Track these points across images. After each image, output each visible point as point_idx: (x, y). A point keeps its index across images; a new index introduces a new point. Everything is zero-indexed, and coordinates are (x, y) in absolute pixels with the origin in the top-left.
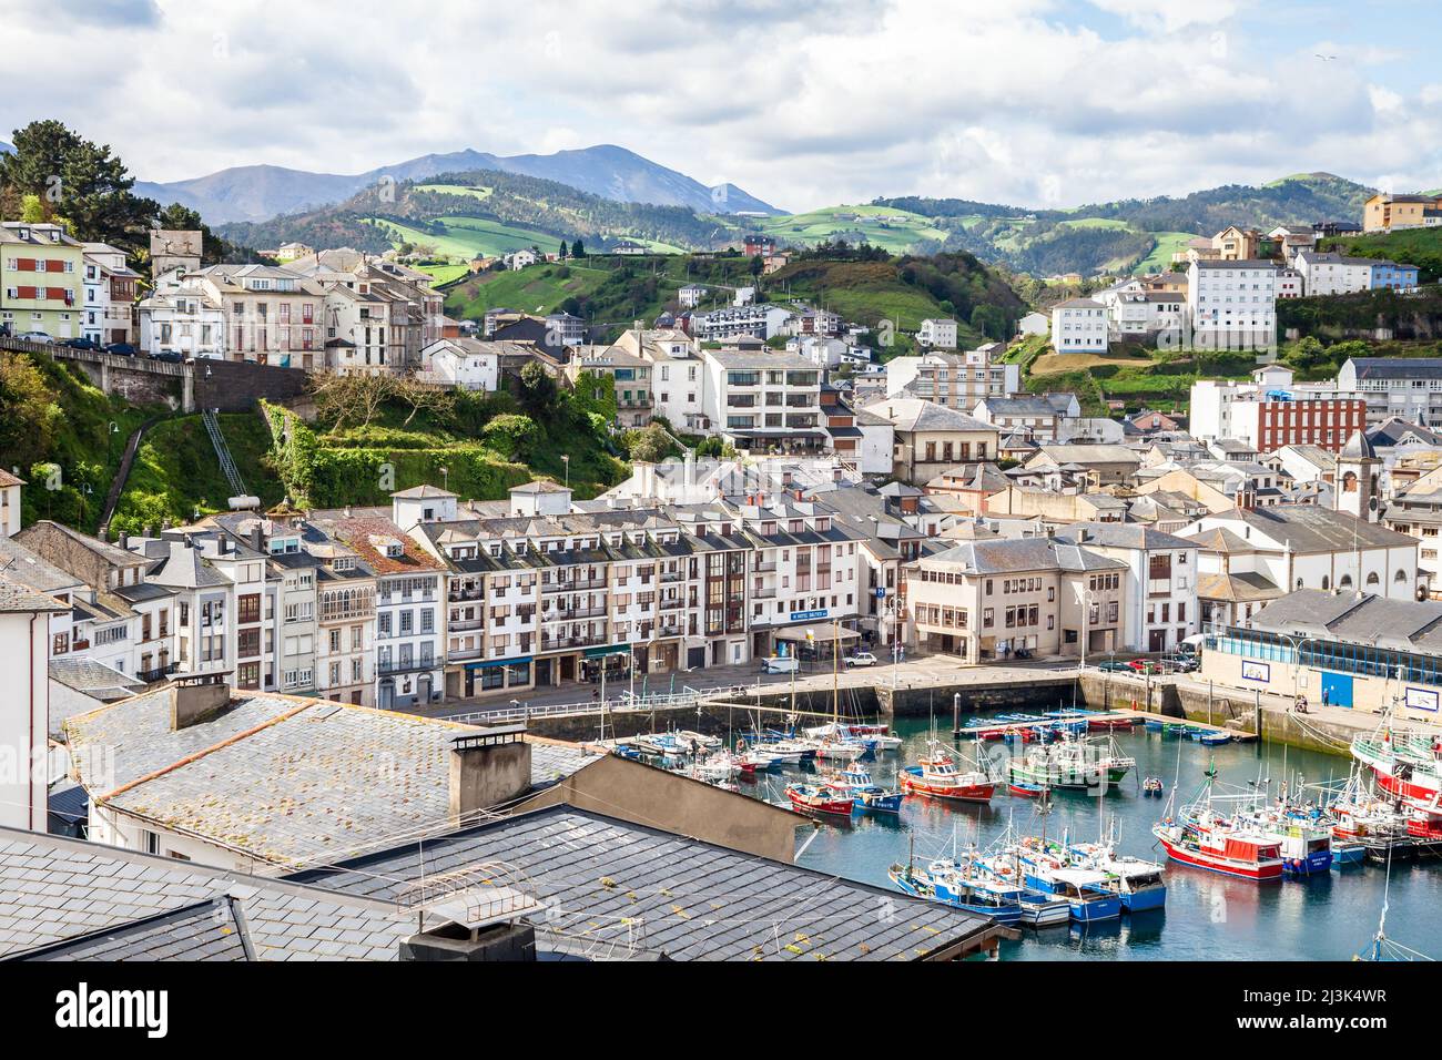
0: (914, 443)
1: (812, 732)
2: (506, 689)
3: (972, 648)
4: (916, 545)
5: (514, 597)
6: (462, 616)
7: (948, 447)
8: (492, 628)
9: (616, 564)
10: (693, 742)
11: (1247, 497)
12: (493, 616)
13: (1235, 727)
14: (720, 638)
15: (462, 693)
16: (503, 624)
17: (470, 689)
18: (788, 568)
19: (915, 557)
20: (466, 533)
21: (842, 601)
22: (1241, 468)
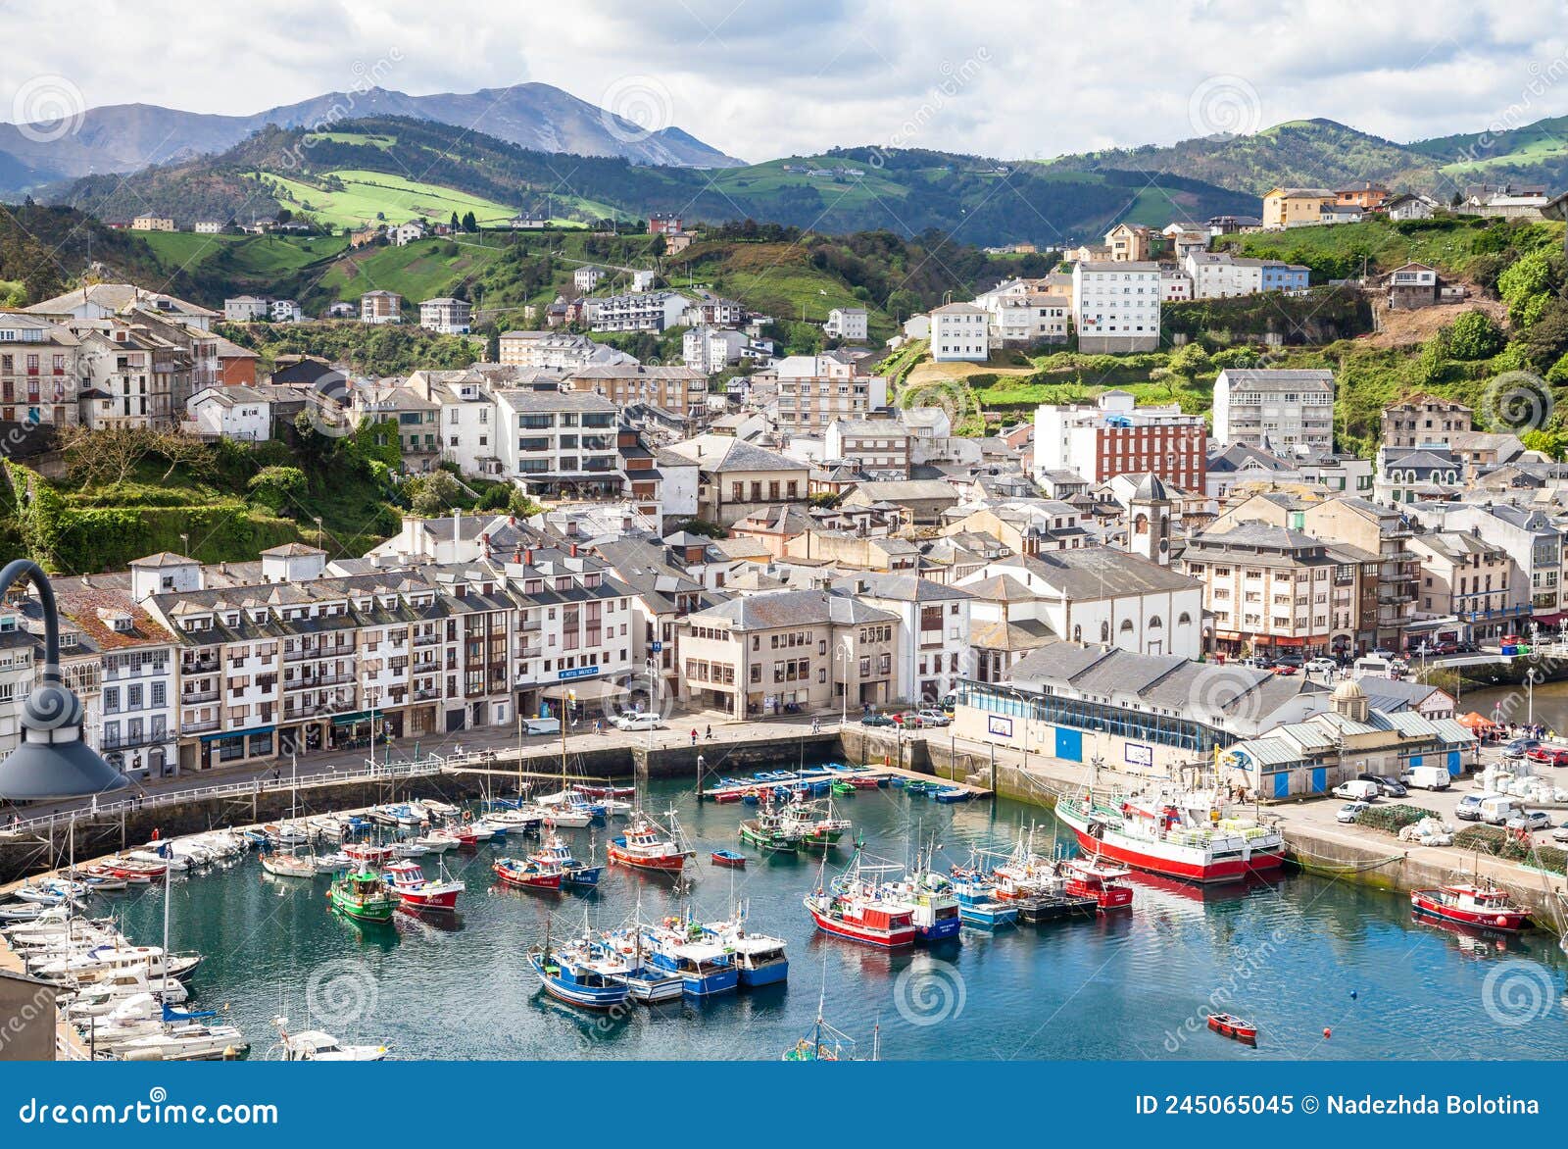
0: (719, 485)
1: (543, 800)
2: (247, 759)
3: (739, 704)
4: (694, 598)
5: (254, 667)
6: (197, 689)
7: (756, 486)
8: (230, 699)
9: (365, 630)
10: (430, 811)
11: (1031, 543)
12: (230, 686)
13: (975, 784)
14: (482, 699)
15: (198, 765)
16: (242, 695)
17: (206, 761)
18: (557, 627)
19: (694, 610)
20: (203, 605)
21: (615, 657)
22: (1044, 508)
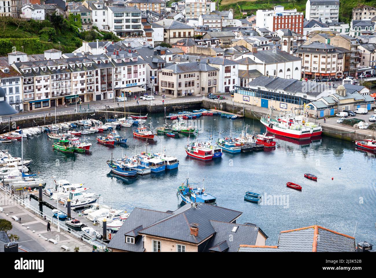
0: (170, 32)
2: (42, 108)
3: (176, 93)
4: (163, 64)
5: (43, 83)
6: (28, 88)
7: (180, 33)
8: (37, 91)
9: (73, 73)
10: (92, 122)
11: (255, 48)
12: (37, 88)
13: (239, 114)
14: (105, 92)
15: (29, 109)
16: (40, 90)
17: (31, 108)
18: (126, 72)
19: (163, 67)
20: (28, 66)
21: (141, 80)
